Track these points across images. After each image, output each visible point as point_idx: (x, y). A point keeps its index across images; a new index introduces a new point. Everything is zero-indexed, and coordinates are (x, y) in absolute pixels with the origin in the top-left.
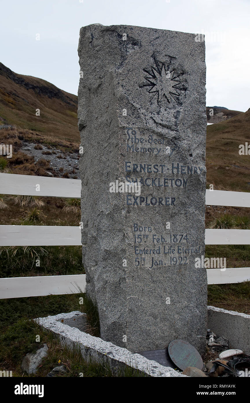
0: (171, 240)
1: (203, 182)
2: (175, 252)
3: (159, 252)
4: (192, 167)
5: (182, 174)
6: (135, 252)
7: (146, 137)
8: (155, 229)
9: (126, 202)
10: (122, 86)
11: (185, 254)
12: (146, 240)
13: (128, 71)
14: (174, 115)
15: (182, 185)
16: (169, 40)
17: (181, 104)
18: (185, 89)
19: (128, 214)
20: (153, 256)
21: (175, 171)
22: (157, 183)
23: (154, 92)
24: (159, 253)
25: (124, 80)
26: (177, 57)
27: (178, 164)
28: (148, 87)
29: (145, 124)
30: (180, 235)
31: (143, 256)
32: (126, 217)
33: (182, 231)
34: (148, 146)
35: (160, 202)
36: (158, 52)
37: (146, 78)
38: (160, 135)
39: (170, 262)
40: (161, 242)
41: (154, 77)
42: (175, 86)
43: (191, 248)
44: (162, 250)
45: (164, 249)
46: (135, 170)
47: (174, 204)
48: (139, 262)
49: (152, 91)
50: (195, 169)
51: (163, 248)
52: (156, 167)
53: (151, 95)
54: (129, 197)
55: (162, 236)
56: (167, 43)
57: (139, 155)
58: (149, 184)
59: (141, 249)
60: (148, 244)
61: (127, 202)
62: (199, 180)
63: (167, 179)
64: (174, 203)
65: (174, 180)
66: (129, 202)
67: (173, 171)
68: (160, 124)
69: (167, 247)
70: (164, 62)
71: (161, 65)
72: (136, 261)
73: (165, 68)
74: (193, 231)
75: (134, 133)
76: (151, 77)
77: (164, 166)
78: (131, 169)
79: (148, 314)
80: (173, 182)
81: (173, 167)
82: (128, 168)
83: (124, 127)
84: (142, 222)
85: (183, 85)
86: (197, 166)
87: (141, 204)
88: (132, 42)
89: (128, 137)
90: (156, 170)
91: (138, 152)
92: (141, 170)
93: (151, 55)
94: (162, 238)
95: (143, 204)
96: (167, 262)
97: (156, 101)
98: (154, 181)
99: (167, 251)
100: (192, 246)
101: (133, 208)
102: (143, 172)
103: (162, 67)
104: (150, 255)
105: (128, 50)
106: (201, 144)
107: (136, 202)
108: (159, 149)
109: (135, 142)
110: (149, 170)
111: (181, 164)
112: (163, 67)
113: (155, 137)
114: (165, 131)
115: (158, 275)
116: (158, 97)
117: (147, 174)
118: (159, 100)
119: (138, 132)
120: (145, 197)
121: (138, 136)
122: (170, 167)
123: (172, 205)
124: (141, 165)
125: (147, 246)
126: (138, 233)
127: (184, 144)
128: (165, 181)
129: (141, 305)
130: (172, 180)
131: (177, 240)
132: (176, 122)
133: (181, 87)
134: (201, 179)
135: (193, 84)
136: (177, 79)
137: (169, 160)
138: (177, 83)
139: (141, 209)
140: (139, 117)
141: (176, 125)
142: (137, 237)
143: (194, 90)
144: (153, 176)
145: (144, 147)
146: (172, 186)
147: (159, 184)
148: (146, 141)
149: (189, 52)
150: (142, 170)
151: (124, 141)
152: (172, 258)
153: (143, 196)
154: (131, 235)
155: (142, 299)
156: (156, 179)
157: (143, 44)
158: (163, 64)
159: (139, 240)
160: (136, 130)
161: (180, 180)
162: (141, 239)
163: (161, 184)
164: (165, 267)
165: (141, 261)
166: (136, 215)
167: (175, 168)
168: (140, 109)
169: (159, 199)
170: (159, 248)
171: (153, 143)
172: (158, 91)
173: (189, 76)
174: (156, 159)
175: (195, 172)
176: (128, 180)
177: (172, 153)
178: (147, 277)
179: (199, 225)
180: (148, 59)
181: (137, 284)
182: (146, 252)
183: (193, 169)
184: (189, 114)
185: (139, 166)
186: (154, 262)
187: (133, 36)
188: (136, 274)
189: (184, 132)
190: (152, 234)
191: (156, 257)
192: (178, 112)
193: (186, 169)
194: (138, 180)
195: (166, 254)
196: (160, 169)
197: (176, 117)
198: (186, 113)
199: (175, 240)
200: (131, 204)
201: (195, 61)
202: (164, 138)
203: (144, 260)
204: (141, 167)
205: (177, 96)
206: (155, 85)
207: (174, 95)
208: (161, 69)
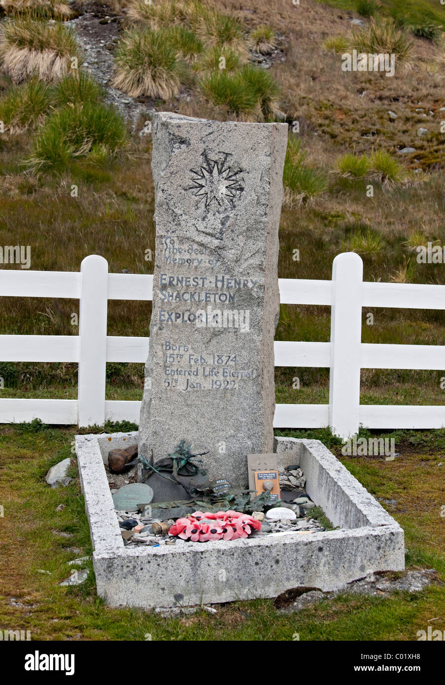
0: (214, 361)
1: (257, 297)
2: (220, 375)
3: (197, 373)
4: (240, 280)
5: (228, 288)
6: (166, 372)
7: (186, 247)
8: (193, 348)
9: (158, 318)
10: (163, 190)
11: (232, 378)
12: (179, 360)
13: (171, 173)
14: (221, 221)
15: (228, 300)
16: (225, 134)
17: (234, 207)
18: (242, 189)
19: (159, 332)
20: (189, 377)
21: (220, 284)
22: (196, 298)
23: (202, 194)
24: (197, 375)
26: (233, 153)
27: (223, 277)
28: (195, 190)
29: (185, 232)
30: (226, 356)
31: (176, 377)
32: (157, 334)
33: (229, 352)
34: (187, 256)
36: (210, 149)
37: (193, 180)
38: (202, 245)
39: (211, 386)
40: (200, 363)
41: (203, 177)
42: (230, 186)
43: (241, 371)
44: (201, 371)
45: (204, 371)
46: (170, 282)
48: (169, 383)
49: (199, 193)
50: (244, 283)
51: (202, 370)
52: (196, 280)
53: (197, 198)
54: (162, 313)
55: (201, 356)
56: (223, 139)
57: (176, 267)
58: (186, 298)
59: (173, 369)
60: (182, 364)
61: (160, 318)
62: (251, 294)
63: (210, 294)
65: (217, 294)
66: (163, 318)
67: (216, 285)
68: (203, 232)
69: (207, 369)
70: (217, 160)
71: (213, 163)
72: (165, 382)
73: (218, 166)
74: (244, 353)
75: (172, 242)
76: (200, 177)
77: (206, 279)
78: (167, 282)
80: (217, 296)
81: (217, 281)
82: (163, 281)
83: (161, 236)
84: (175, 341)
85: (240, 185)
86: (249, 279)
87: (176, 321)
88: (179, 140)
89: (165, 247)
90: (195, 284)
91: (175, 264)
92: (177, 283)
93: (201, 153)
94: (201, 358)
95: (179, 321)
96: (207, 385)
97: (202, 206)
98: (193, 295)
99: (207, 373)
100: (243, 368)
101: (167, 324)
102: (180, 285)
103: (214, 166)
104: (184, 377)
105: (174, 150)
106: (258, 252)
107: (170, 318)
108: (200, 260)
109: (173, 253)
110: (188, 283)
111: (227, 277)
112: (216, 165)
113: (195, 246)
114: (206, 240)
115: (193, 398)
116: (207, 200)
117: (185, 287)
118: (207, 203)
119: (177, 242)
120: (181, 313)
121: (177, 246)
122: (213, 280)
124: (178, 278)
125: (181, 367)
126: (171, 352)
127: (230, 255)
128: (206, 295)
129: (168, 429)
130: (215, 294)
131: (222, 362)
132: (221, 229)
133: (238, 187)
134: (254, 294)
135: (252, 183)
136: (234, 178)
137: (212, 272)
138: (232, 182)
139: (177, 327)
140: (180, 224)
141: (221, 233)
142: (168, 355)
143: (252, 189)
144: (192, 290)
145: (182, 258)
146: (215, 301)
147: (199, 299)
148: (185, 251)
149: (250, 146)
150: (179, 283)
151: (161, 251)
152: (215, 381)
153: (179, 312)
154: (160, 354)
155: (171, 423)
156: (195, 293)
157: (191, 142)
158: (216, 162)
159: (172, 360)
160: (175, 239)
161: (225, 295)
162: (173, 358)
163: (201, 299)
164: (203, 390)
165: (172, 382)
166: (169, 333)
167: (219, 281)
168: (181, 215)
170: (197, 369)
171: (193, 253)
172: (207, 193)
173: (246, 174)
174: (196, 271)
175: (245, 285)
176: (163, 294)
177: (216, 263)
178: (179, 400)
179: (252, 345)
180: (197, 158)
181: (164, 406)
182: (179, 372)
183: (242, 282)
184: (242, 219)
185: (176, 279)
186: (190, 384)
187: (180, 134)
188: (165, 396)
189: (233, 239)
190: (188, 353)
191: (192, 378)
192: (228, 217)
193: (233, 282)
194: (175, 294)
195: (206, 376)
196: (200, 282)
197: (223, 224)
198: (238, 218)
199: (220, 361)
200: (164, 320)
201: (257, 156)
202: (205, 247)
203: (176, 381)
204: (178, 280)
205: (232, 198)
206: (204, 186)
207: (228, 197)
208: (213, 168)
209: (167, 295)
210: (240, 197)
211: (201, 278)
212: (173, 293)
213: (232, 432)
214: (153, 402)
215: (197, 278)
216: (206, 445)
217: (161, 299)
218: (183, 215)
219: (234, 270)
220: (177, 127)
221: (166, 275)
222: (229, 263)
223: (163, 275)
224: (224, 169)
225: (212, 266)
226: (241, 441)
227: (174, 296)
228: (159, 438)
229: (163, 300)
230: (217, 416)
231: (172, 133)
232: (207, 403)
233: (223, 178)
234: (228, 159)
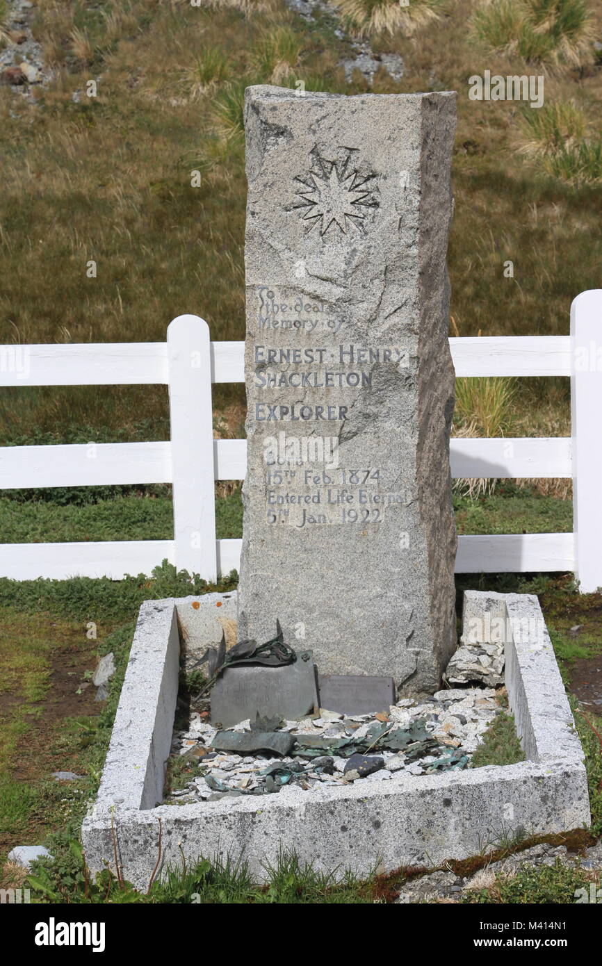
0: (344, 480)
1: (406, 375)
2: (356, 501)
3: (319, 499)
4: (378, 350)
5: (360, 363)
6: (269, 500)
7: (292, 301)
9: (255, 414)
10: (253, 213)
11: (374, 504)
12: (290, 480)
13: (265, 186)
14: (345, 258)
15: (360, 383)
16: (346, 117)
17: (366, 233)
18: (376, 205)
19: (257, 437)
20: (306, 506)
21: (347, 359)
22: (312, 381)
23: (314, 217)
24: (319, 502)
25: (256, 202)
26: (360, 148)
27: (352, 347)
28: (302, 210)
29: (289, 279)
30: (364, 471)
32: (253, 441)
33: (367, 464)
34: (294, 317)
35: (319, 414)
36: (324, 143)
37: (300, 194)
38: (316, 297)
39: (341, 518)
40: (322, 483)
41: (315, 189)
42: (357, 200)
43: (388, 494)
44: (325, 497)
45: (329, 495)
46: (271, 360)
47: (345, 417)
48: (275, 517)
49: (310, 215)
50: (385, 354)
51: (327, 493)
52: (310, 353)
53: (306, 223)
54: (260, 407)
55: (324, 473)
56: (343, 125)
57: (278, 334)
58: (296, 383)
59: (281, 494)
60: (293, 485)
61: (258, 415)
62: (397, 372)
63: (332, 374)
64: (346, 415)
65: (344, 374)
66: (261, 415)
67: (341, 359)
68: (318, 278)
69: (335, 493)
70: (335, 161)
71: (329, 165)
72: (269, 515)
73: (337, 169)
74: (390, 464)
75: (271, 295)
76: (310, 190)
78: (265, 358)
79: (293, 604)
80: (344, 378)
81: (342, 353)
82: (260, 357)
83: (254, 286)
85: (373, 199)
86: (392, 348)
87: (282, 419)
88: (276, 132)
89: (260, 303)
90: (309, 359)
91: (276, 329)
92: (281, 360)
93: (310, 150)
94: (324, 476)
95: (287, 418)
96: (335, 517)
97: (315, 234)
98: (307, 377)
99: (334, 499)
100: (391, 489)
101: (268, 424)
102: (284, 362)
103: (332, 169)
104: (297, 505)
105: (268, 147)
106: (405, 304)
107: (272, 414)
108: (314, 321)
109: (273, 312)
110: (297, 359)
111: (357, 346)
112: (334, 168)
113: (306, 300)
114: (323, 289)
115: (315, 539)
116: (322, 225)
117: (293, 365)
118: (323, 231)
119: (277, 294)
120: (289, 406)
121: (278, 301)
122: (336, 352)
123: (340, 418)
124: (281, 350)
125: (293, 491)
126: (276, 467)
127: (361, 311)
128: (327, 377)
129: (277, 588)
130: (340, 375)
131: (358, 480)
132: (345, 271)
133: (371, 202)
135: (391, 195)
136: (363, 187)
137: (335, 339)
138: (361, 195)
139: (283, 427)
140: (281, 266)
141: (346, 276)
142: (272, 473)
143: (392, 204)
144: (304, 369)
145: (287, 319)
146: (341, 385)
147: (316, 382)
148: (291, 309)
149: (387, 134)
150: (284, 359)
151: (255, 309)
152: (347, 510)
153: (286, 405)
154: (259, 471)
155: (281, 579)
156: (310, 374)
157: (295, 133)
158: (333, 163)
159: (278, 480)
160: (275, 290)
161: (356, 374)
162: (280, 476)
163: (319, 382)
164: (330, 526)
165: (280, 515)
167: (346, 353)
168: (283, 251)
169: (317, 408)
170: (319, 493)
171: (303, 312)
172: (322, 215)
173: (382, 180)
174: (309, 338)
175: (386, 358)
176: (260, 378)
177: (340, 326)
178: (293, 542)
179: (404, 452)
180: (304, 158)
181: (270, 553)
182: (290, 500)
183: (382, 353)
184: (378, 253)
185: (278, 352)
186: (308, 516)
187: (276, 122)
188: (269, 537)
189: (364, 287)
190: (303, 469)
191: (312, 509)
192: (355, 250)
193: (367, 354)
194: (278, 377)
195: (333, 504)
196: (317, 356)
197: (348, 263)
198: (372, 251)
199: (354, 479)
200: (264, 419)
201: (399, 149)
202: (322, 301)
203: (286, 513)
204: (282, 354)
205: (361, 220)
206: (315, 204)
207: (355, 219)
208: (330, 173)
209: (267, 379)
210: (374, 217)
211: (317, 350)
212: (275, 376)
213: (379, 589)
214: (251, 547)
215: (312, 351)
216: (338, 612)
217: (257, 385)
218: (286, 251)
219: (367, 335)
220: (271, 110)
221: (263, 347)
222: (359, 324)
223: (257, 348)
224: (347, 173)
225: (334, 330)
226: (394, 604)
227: (277, 381)
228: (264, 603)
229: (260, 387)
230: (352, 567)
231: (264, 120)
232: (337, 546)
233: (346, 188)
234: (353, 157)
